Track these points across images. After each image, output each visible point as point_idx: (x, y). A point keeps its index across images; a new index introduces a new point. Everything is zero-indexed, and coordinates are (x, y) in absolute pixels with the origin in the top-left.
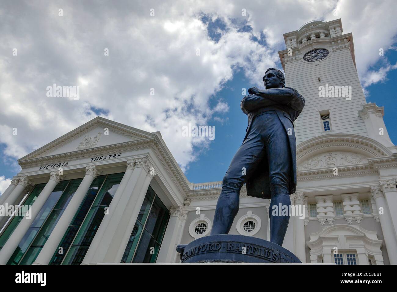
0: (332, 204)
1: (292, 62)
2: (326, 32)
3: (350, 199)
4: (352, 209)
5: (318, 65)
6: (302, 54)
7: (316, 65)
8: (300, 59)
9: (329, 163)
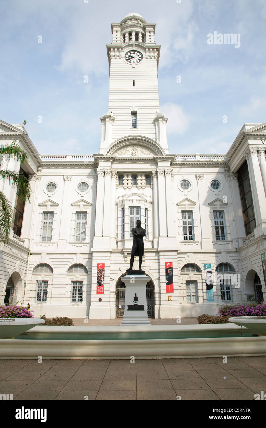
0: (131, 178)
1: (116, 58)
2: (144, 33)
3: (141, 176)
4: (141, 182)
5: (134, 68)
6: (124, 52)
7: (133, 68)
8: (122, 57)
9: (133, 153)
